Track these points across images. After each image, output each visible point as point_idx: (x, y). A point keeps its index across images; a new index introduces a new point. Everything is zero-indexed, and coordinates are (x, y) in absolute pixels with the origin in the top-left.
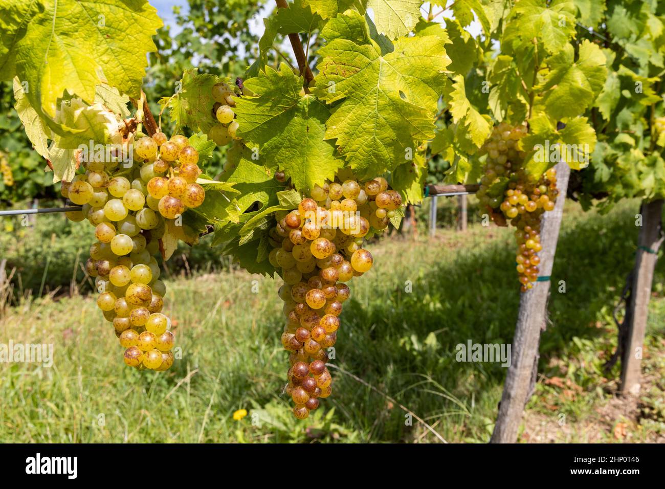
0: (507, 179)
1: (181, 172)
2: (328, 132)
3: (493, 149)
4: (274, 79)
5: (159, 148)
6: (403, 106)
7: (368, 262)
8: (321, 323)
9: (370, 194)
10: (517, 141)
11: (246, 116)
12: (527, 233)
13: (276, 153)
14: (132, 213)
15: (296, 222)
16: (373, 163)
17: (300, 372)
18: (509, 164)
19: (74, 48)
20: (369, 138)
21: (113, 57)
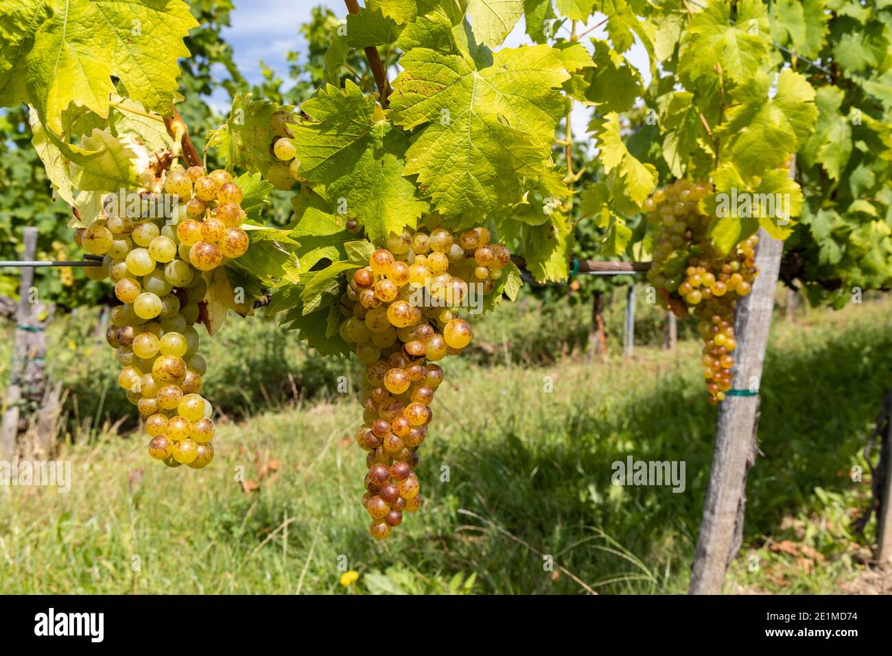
0: (687, 253)
1: (219, 214)
2: (407, 166)
3: (668, 214)
4: (338, 100)
5: (194, 185)
6: (501, 131)
7: (465, 334)
8: (404, 414)
9: (466, 248)
10: (697, 202)
11: (308, 149)
12: (716, 325)
13: (346, 196)
14: (161, 266)
15: (368, 280)
16: (468, 206)
17: (378, 476)
18: (689, 234)
19: (87, 57)
20: (462, 174)
21: (136, 65)
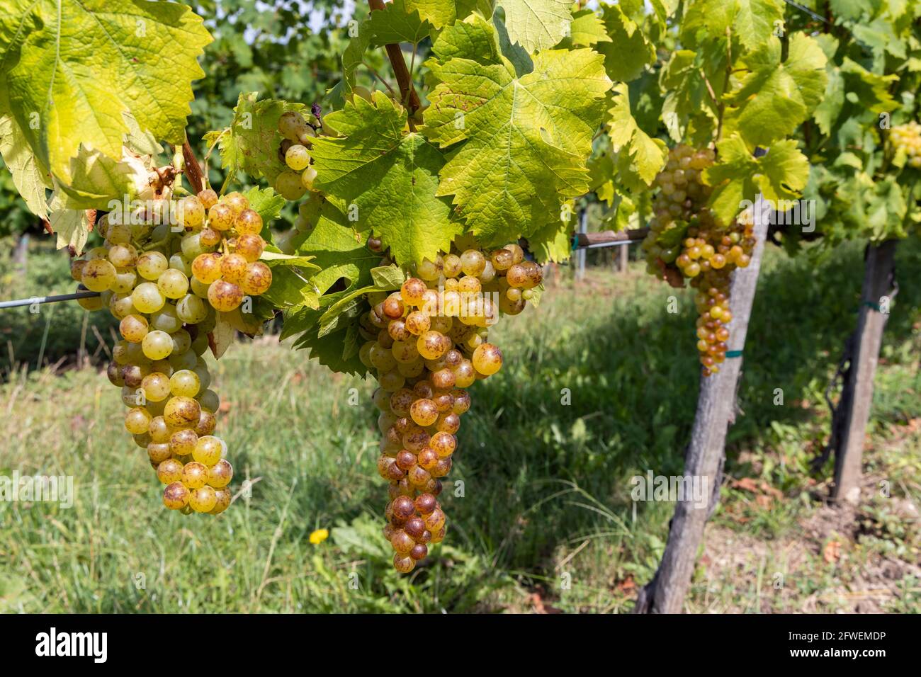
0: (686, 224)
1: (239, 247)
2: (442, 186)
3: (667, 182)
4: (366, 112)
5: (207, 211)
6: (546, 150)
7: (496, 362)
8: (431, 444)
9: (499, 268)
10: (701, 170)
11: (327, 162)
12: (711, 297)
13: (370, 213)
14: (172, 303)
15: (398, 311)
16: (502, 226)
17: (403, 510)
18: (689, 203)
19: (88, 80)
20: (498, 193)
21: (144, 89)
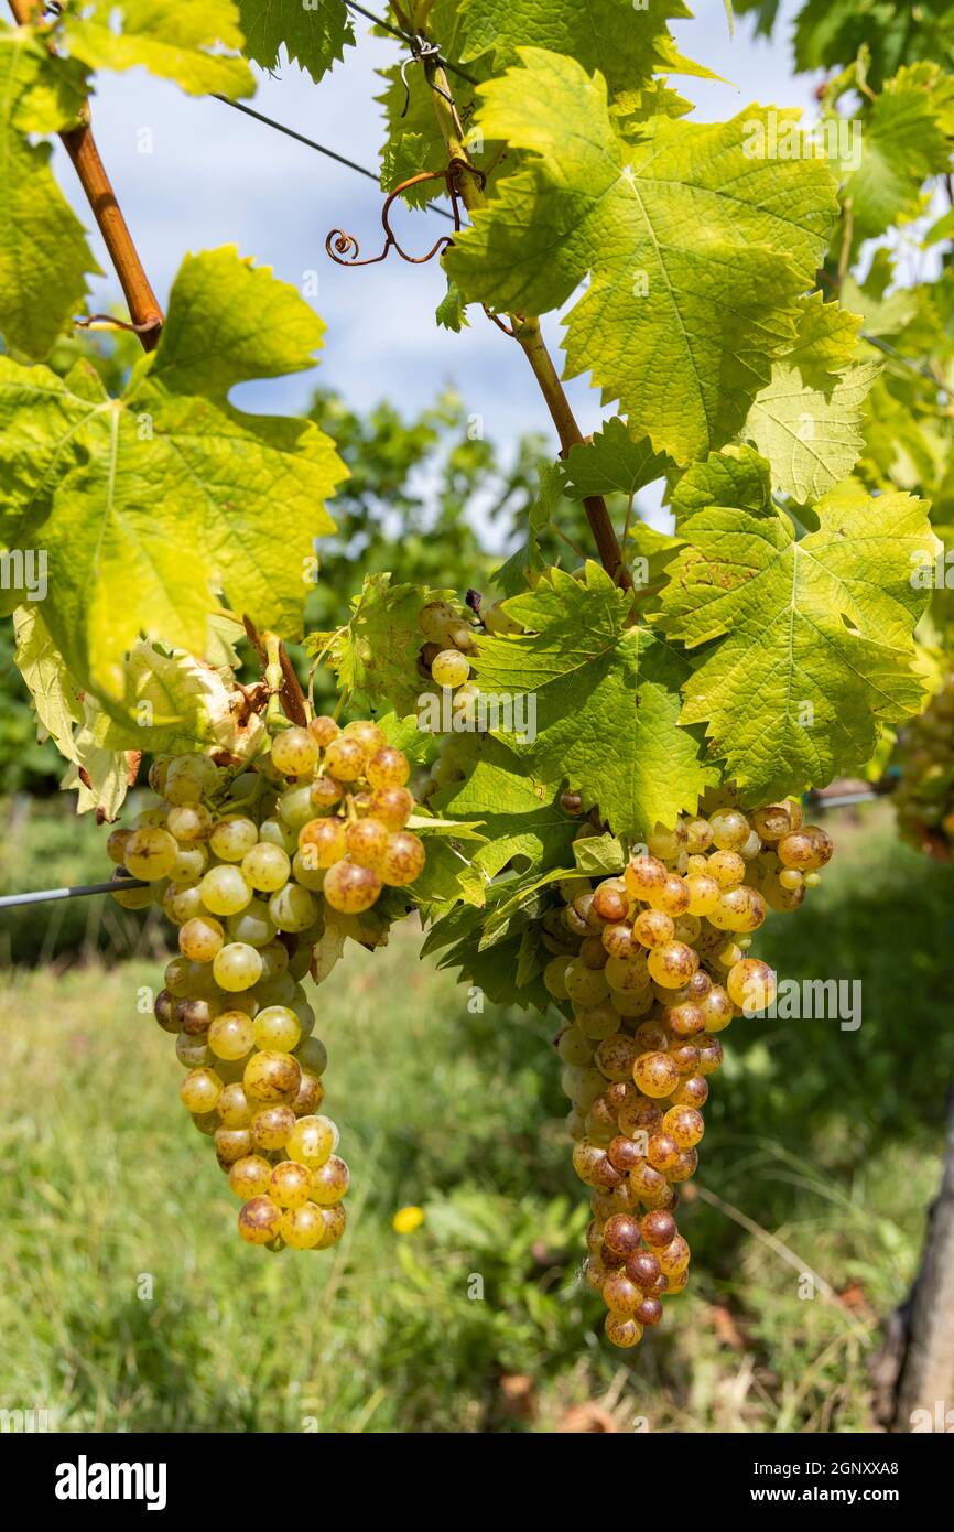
1: (374, 807)
2: (686, 708)
4: (570, 595)
5: (322, 752)
6: (854, 647)
7: (768, 989)
8: (665, 1127)
9: (768, 838)
11: (501, 674)
13: (564, 753)
14: (261, 897)
15: (621, 910)
16: (782, 771)
17: (623, 1239)
19: (155, 538)
20: (776, 719)
21: (243, 551)
